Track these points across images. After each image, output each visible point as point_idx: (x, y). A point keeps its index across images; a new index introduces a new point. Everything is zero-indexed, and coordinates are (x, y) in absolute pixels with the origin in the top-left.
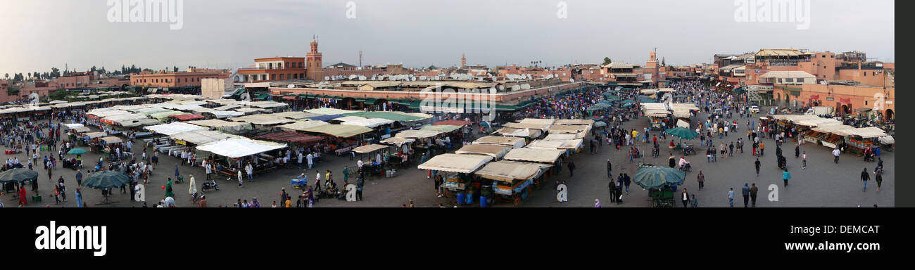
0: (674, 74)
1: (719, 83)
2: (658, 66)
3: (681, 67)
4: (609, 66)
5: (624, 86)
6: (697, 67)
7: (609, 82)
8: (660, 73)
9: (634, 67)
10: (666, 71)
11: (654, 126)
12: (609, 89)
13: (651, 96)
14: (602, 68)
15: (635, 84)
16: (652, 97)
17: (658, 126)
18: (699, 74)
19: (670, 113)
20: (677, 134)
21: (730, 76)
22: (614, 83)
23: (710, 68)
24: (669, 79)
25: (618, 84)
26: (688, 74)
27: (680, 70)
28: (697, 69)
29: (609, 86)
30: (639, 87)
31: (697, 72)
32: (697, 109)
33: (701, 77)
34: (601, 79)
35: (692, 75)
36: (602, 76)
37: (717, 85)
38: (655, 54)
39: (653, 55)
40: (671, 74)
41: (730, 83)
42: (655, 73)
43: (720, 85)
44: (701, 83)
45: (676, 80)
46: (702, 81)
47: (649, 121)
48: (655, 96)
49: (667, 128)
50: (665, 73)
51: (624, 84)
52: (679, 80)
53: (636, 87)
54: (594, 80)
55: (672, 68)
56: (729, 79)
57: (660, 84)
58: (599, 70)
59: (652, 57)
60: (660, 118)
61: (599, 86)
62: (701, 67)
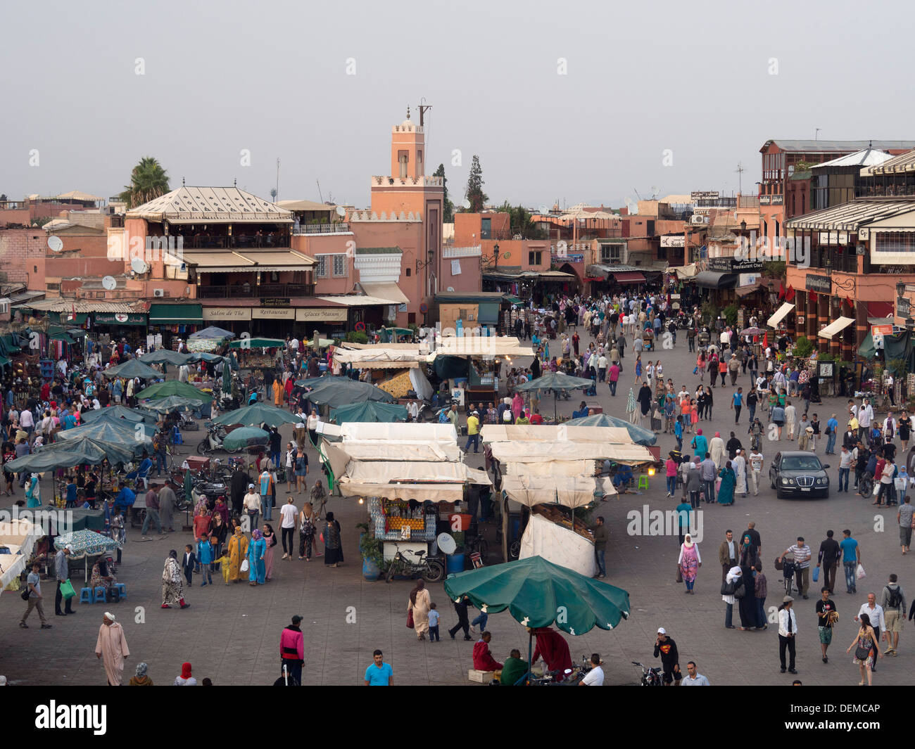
0: (535, 257)
1: (786, 308)
2: (440, 209)
3: (575, 213)
4: (156, 208)
5: (237, 327)
6: (667, 213)
7: (158, 305)
8: (447, 253)
9: (304, 217)
10: (486, 235)
11: (390, 553)
12: (154, 340)
13: (387, 385)
14: (119, 222)
15: (302, 316)
16: (396, 386)
17: (413, 554)
18: (676, 256)
19: (483, 478)
20: (507, 597)
21: (849, 267)
22: (182, 306)
23: (736, 218)
24: (505, 284)
25: (210, 314)
26: (610, 254)
27: (567, 233)
28: (662, 226)
29: (159, 328)
30: (327, 329)
31: (667, 242)
32: (643, 454)
33: (688, 271)
34: (110, 283)
35: (637, 257)
36: (118, 268)
37: (775, 320)
38: (420, 137)
39: (410, 145)
40: (515, 254)
41: (847, 308)
42: (419, 253)
43: (790, 319)
44: (687, 304)
45: (541, 291)
46: (693, 292)
47: (367, 526)
48: (413, 382)
49: (467, 565)
50: (476, 251)
51: (245, 315)
52: (565, 288)
53: (307, 330)
54: (63, 289)
55: (520, 222)
56: (843, 285)
57: (446, 310)
58: (101, 233)
59: (403, 155)
60: (429, 507)
61: (99, 325)
62: (686, 215)
